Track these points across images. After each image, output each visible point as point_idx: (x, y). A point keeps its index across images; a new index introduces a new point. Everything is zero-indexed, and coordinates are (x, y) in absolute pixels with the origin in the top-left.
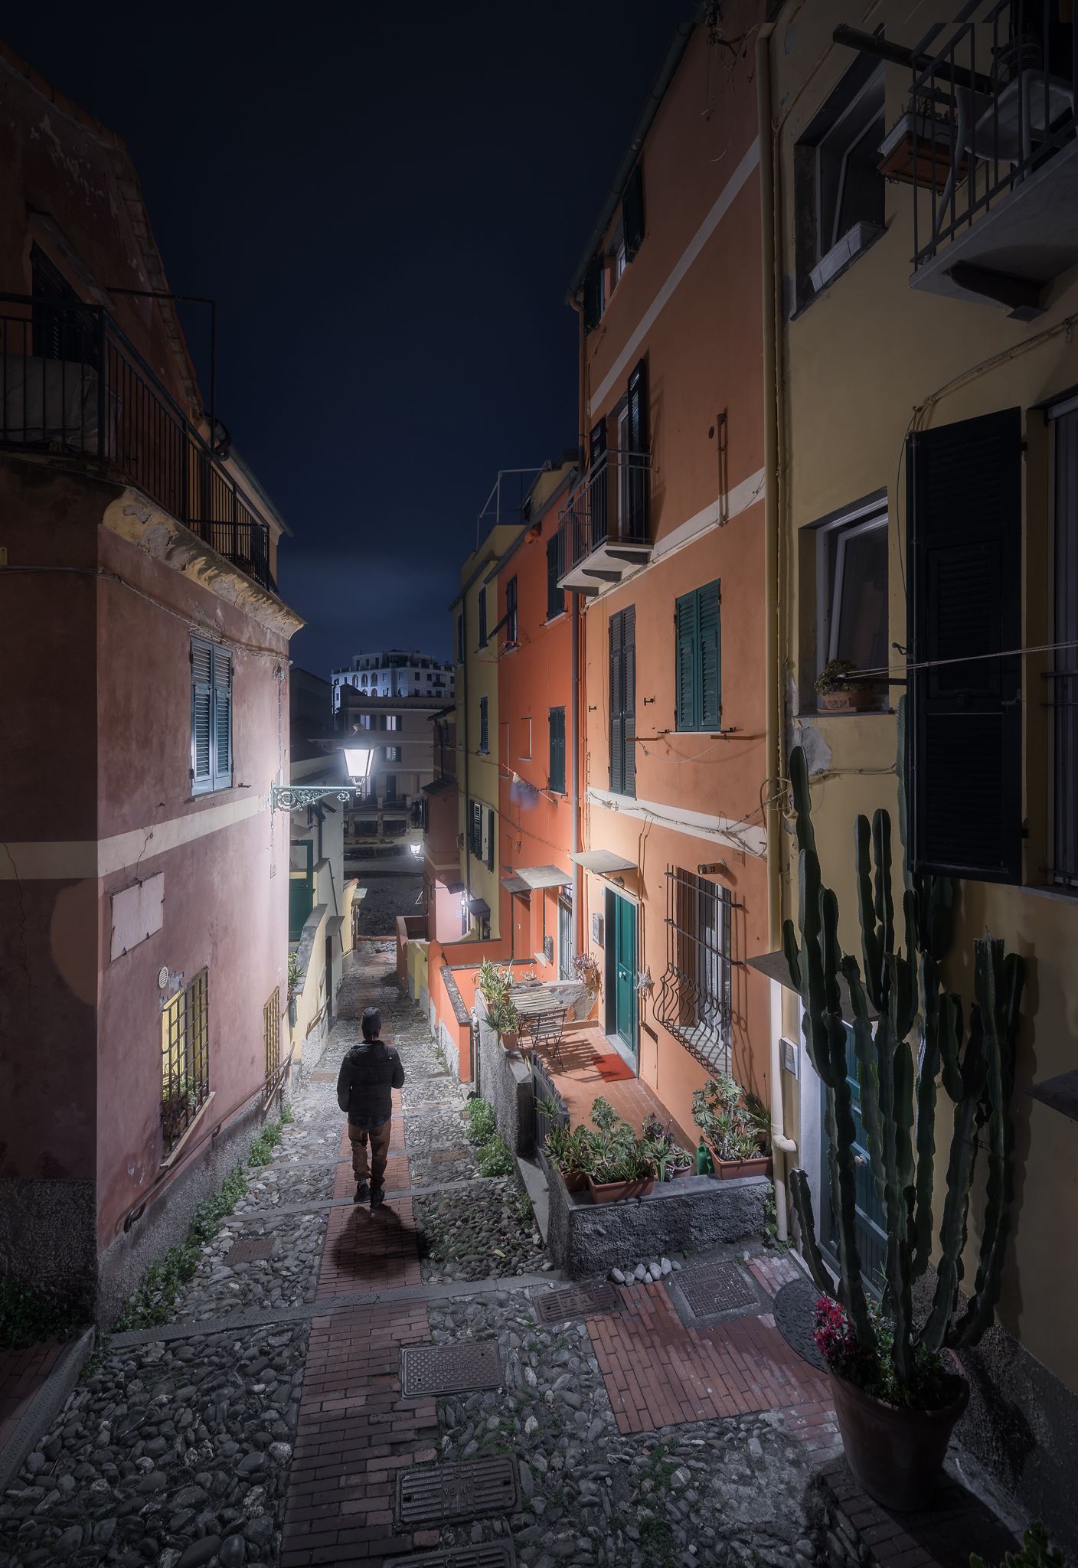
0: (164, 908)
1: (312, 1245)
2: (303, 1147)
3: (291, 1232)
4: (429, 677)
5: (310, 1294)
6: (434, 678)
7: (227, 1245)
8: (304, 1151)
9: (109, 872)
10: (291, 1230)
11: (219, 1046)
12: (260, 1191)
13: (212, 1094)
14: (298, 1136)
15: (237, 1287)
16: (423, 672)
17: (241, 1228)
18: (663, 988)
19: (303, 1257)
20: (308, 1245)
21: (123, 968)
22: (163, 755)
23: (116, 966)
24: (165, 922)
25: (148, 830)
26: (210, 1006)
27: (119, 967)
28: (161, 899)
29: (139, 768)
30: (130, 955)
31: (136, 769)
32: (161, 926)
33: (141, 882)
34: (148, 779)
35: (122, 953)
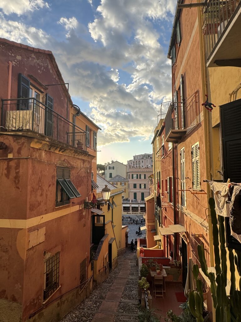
0: (45, 236)
11: (63, 273)
13: (60, 286)
21: (32, 250)
22: (47, 198)
23: (30, 250)
24: (46, 239)
25: (42, 216)
26: (60, 262)
27: (31, 250)
28: (45, 233)
29: (39, 201)
30: (35, 248)
31: (38, 201)
32: (44, 240)
33: (38, 229)
34: (42, 204)
35: (32, 247)
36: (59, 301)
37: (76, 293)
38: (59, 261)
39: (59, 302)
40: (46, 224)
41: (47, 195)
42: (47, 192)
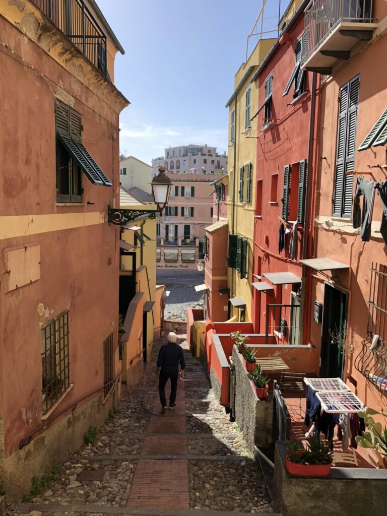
0: (41, 268)
1: (127, 478)
2: (125, 427)
3: (115, 469)
4: (213, 162)
5: (124, 502)
6: (216, 163)
7: (79, 470)
8: (126, 429)
9: (6, 238)
10: (115, 468)
11: (76, 359)
12: (100, 446)
13: (72, 385)
14: (123, 421)
15: (82, 492)
16: (209, 159)
17: (87, 463)
18: (363, 349)
19: (121, 483)
20: (124, 477)
21: (16, 297)
22: (38, 173)
23: (12, 295)
24: (41, 276)
25: (30, 217)
26: (69, 334)
27: (14, 296)
28: (39, 261)
29: (24, 178)
30: (21, 291)
31: (22, 177)
32: (39, 278)
33: (26, 248)
34: (30, 186)
35: (15, 288)
36: (70, 416)
37: (97, 403)
38: (68, 332)
39: (70, 418)
40: (41, 239)
41: (38, 166)
42: (38, 157)
